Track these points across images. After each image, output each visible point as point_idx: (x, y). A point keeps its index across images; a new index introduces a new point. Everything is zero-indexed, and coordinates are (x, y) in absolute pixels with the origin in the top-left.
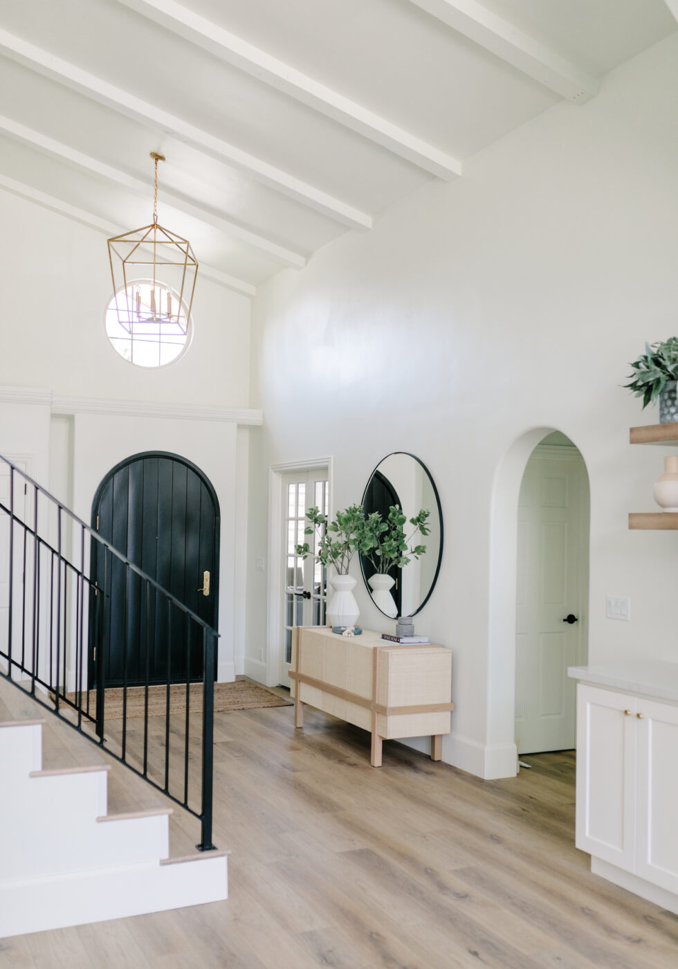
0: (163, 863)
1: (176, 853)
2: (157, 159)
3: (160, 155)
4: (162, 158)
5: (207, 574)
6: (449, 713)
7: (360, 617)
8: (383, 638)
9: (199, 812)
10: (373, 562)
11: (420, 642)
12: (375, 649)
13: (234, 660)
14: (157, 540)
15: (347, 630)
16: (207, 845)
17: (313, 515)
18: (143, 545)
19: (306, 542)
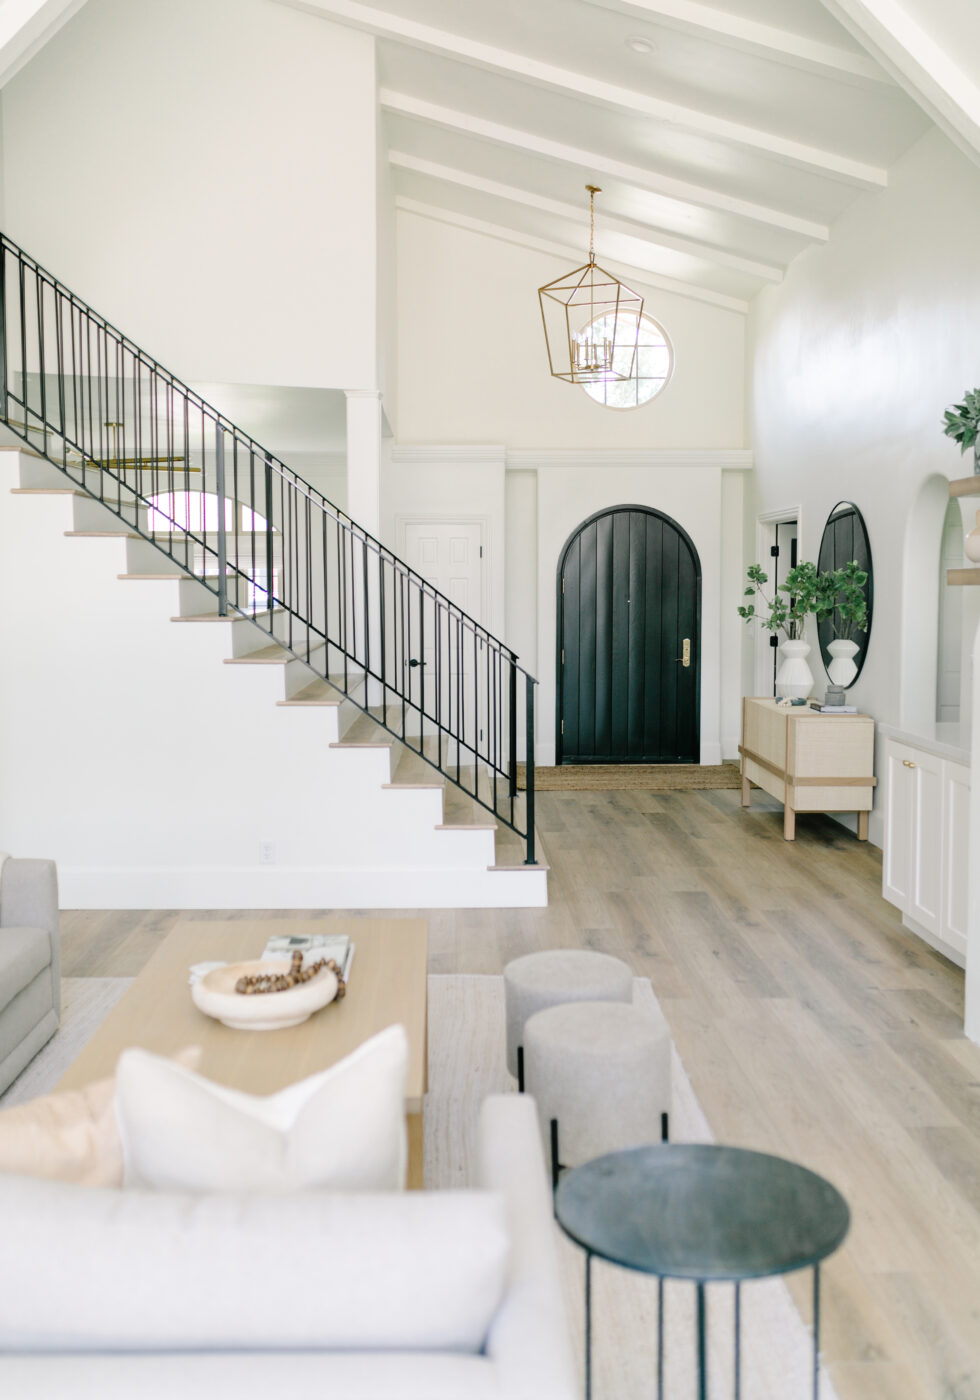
0: (490, 869)
1: (502, 862)
2: (593, 192)
3: (595, 186)
4: (598, 190)
5: (687, 643)
6: (871, 789)
8: (811, 708)
9: (525, 833)
10: (833, 626)
11: (846, 712)
12: (787, 716)
13: (720, 741)
14: (629, 604)
15: (784, 700)
16: (530, 860)
17: (755, 574)
18: (614, 609)
19: (751, 604)
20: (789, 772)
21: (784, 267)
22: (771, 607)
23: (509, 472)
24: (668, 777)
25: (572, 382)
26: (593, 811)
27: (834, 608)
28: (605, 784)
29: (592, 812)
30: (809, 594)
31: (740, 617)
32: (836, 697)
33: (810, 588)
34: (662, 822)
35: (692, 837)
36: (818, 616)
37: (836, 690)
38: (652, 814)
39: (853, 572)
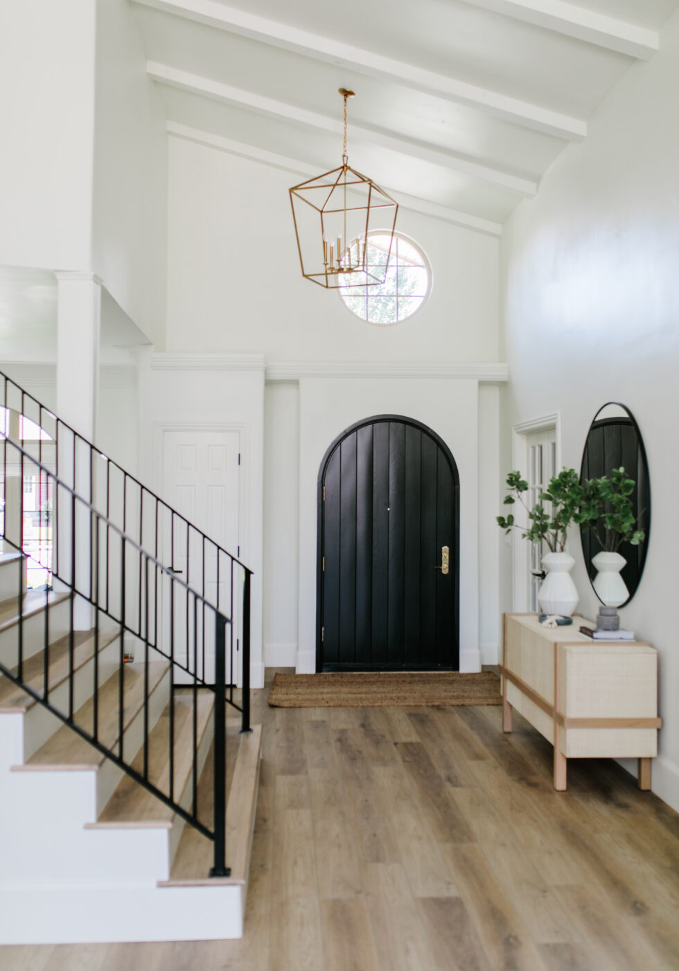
0: (161, 885)
2: (346, 95)
3: (348, 90)
4: (351, 93)
5: (446, 550)
6: (655, 732)
7: (579, 604)
8: (581, 631)
9: (211, 830)
10: (598, 537)
11: (621, 639)
12: (555, 643)
13: (480, 648)
14: (389, 510)
15: (549, 619)
16: (220, 870)
17: (515, 482)
18: (374, 517)
19: (510, 514)
20: (559, 709)
21: (537, 180)
22: (531, 516)
23: (269, 383)
24: (427, 689)
25: (327, 287)
26: (342, 740)
27: (600, 518)
28: (361, 699)
29: (340, 740)
30: (573, 504)
31: (499, 527)
32: (609, 620)
33: (574, 496)
34: (415, 757)
35: (448, 784)
36: (582, 526)
37: (609, 612)
38: (405, 745)
39: (619, 479)
